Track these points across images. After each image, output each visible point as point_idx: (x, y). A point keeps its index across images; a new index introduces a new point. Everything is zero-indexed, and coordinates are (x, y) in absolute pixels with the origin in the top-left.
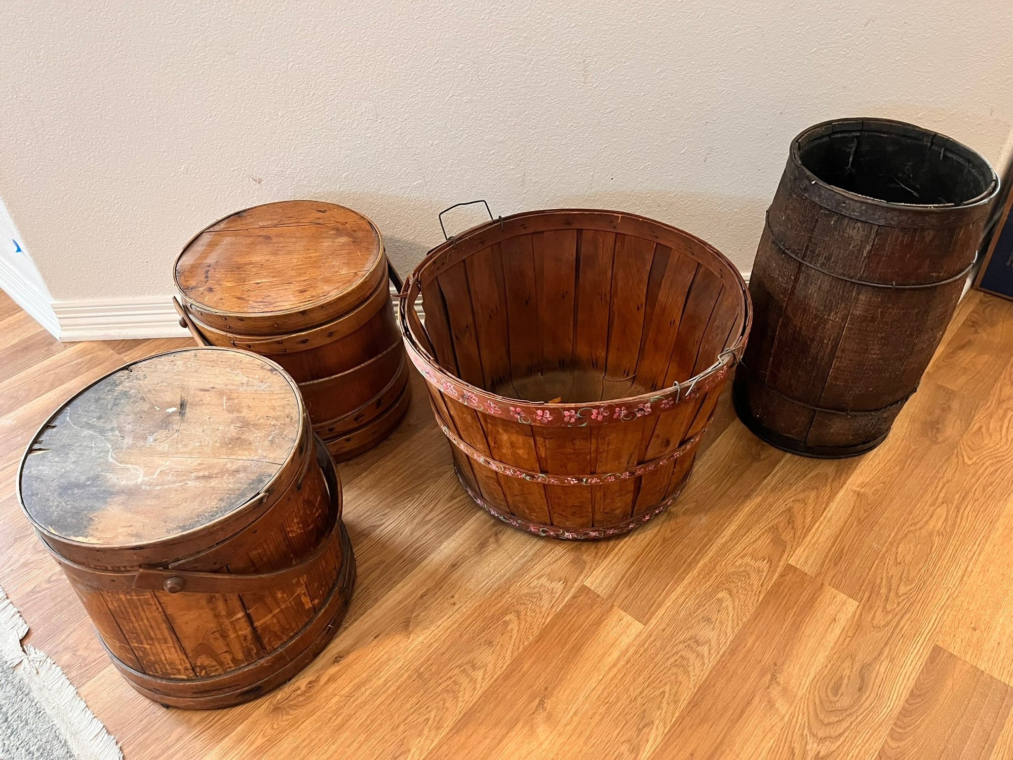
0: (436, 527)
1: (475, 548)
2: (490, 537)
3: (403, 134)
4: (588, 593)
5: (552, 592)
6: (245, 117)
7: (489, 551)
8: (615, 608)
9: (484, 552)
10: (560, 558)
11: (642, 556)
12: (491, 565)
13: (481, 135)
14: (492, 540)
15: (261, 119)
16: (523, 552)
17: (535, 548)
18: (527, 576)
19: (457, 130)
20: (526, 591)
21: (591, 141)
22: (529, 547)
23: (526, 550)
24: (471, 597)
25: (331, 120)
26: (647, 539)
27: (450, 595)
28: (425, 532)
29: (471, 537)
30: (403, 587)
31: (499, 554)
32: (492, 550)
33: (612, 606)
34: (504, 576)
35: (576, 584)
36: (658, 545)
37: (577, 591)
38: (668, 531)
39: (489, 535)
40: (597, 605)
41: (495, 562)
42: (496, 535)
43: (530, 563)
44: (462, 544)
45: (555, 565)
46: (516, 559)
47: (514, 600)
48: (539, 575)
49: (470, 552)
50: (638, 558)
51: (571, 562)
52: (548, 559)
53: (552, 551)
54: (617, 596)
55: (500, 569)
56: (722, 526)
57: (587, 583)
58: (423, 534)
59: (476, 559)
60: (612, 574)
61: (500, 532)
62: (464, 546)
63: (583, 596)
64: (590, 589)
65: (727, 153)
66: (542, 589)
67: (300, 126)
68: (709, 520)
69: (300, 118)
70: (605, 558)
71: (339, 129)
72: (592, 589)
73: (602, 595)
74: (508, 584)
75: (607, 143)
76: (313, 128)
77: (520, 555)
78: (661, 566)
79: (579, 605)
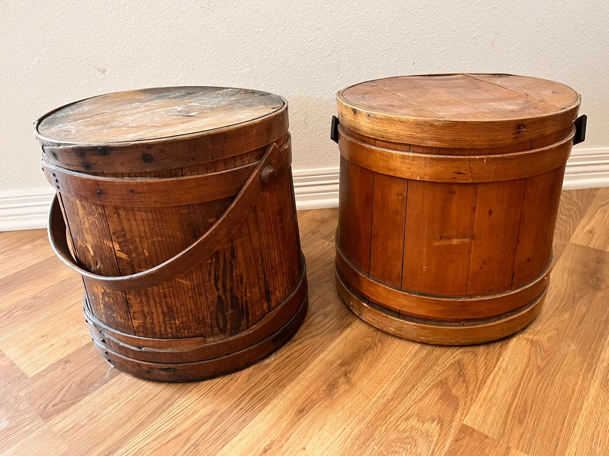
0: (276, 370)
1: (324, 390)
2: (339, 378)
3: (233, 22)
4: (472, 434)
5: (427, 435)
6: (91, 7)
7: (340, 392)
8: (513, 451)
9: (335, 394)
10: (426, 394)
11: (521, 387)
12: (346, 408)
13: (301, 22)
14: (342, 380)
15: (105, 9)
16: (381, 391)
17: (394, 386)
18: (392, 418)
19: (280, 17)
20: (395, 436)
21: (396, 26)
22: (386, 385)
23: (383, 389)
24: (328, 447)
25: (168, 8)
26: (519, 369)
27: (301, 446)
28: (264, 377)
29: (317, 379)
30: (241, 440)
31: (354, 395)
32: (345, 391)
33: (508, 448)
34: (364, 420)
35: (454, 424)
36: (535, 374)
37: (458, 433)
38: (539, 359)
39: (337, 375)
40: (488, 447)
41: (350, 404)
42: (346, 375)
43: (392, 403)
44: (308, 387)
45: (422, 404)
46: (375, 399)
47: (382, 447)
48: (406, 415)
49: (319, 395)
50: (517, 390)
51: (440, 398)
52: (413, 397)
53: (415, 388)
54: (510, 435)
55: (358, 412)
56: (596, 350)
57: (468, 421)
58: (261, 379)
59: (327, 403)
60: (494, 410)
61: (350, 371)
62: (310, 389)
63: (467, 438)
64: (474, 430)
65: (512, 37)
66: (414, 433)
67: (140, 14)
68: (580, 346)
69: (140, 6)
70: (479, 392)
71: (176, 17)
72: (475, 428)
73: (490, 435)
74: (371, 428)
75: (409, 29)
76: (152, 17)
77: (378, 395)
78: (548, 397)
79: (466, 449)
